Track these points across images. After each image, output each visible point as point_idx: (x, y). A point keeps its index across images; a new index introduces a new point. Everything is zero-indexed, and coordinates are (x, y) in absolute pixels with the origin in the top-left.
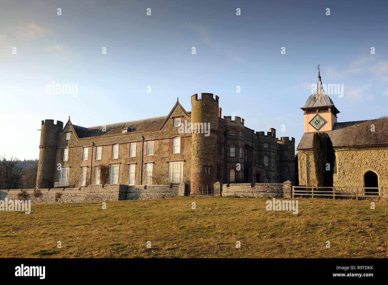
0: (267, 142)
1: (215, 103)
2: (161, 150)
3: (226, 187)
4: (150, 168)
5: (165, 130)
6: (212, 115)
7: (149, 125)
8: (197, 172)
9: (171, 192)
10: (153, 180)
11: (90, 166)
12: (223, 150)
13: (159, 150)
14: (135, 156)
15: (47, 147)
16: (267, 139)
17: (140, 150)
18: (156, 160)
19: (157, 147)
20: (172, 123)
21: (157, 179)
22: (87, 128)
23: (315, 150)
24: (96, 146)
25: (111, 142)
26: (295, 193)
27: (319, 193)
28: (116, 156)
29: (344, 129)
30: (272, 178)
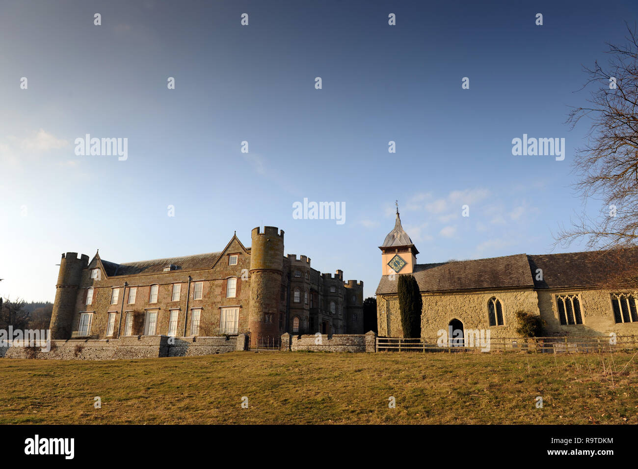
0: (335, 286)
1: (280, 238)
2: (211, 293)
3: (297, 339)
4: (197, 315)
5: (219, 269)
6: (276, 252)
7: (197, 263)
8: (256, 320)
9: (227, 346)
10: (200, 330)
11: (120, 311)
12: (286, 294)
13: (209, 293)
14: (179, 300)
15: (66, 287)
16: (334, 282)
17: (185, 292)
18: (205, 306)
19: (207, 290)
20: (227, 261)
21: (206, 329)
22: (119, 264)
23: (400, 295)
24: (130, 287)
25: (149, 282)
26: (380, 345)
27: (408, 346)
28: (154, 300)
29: (426, 271)
30: (339, 327)
